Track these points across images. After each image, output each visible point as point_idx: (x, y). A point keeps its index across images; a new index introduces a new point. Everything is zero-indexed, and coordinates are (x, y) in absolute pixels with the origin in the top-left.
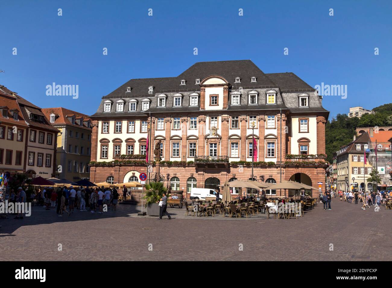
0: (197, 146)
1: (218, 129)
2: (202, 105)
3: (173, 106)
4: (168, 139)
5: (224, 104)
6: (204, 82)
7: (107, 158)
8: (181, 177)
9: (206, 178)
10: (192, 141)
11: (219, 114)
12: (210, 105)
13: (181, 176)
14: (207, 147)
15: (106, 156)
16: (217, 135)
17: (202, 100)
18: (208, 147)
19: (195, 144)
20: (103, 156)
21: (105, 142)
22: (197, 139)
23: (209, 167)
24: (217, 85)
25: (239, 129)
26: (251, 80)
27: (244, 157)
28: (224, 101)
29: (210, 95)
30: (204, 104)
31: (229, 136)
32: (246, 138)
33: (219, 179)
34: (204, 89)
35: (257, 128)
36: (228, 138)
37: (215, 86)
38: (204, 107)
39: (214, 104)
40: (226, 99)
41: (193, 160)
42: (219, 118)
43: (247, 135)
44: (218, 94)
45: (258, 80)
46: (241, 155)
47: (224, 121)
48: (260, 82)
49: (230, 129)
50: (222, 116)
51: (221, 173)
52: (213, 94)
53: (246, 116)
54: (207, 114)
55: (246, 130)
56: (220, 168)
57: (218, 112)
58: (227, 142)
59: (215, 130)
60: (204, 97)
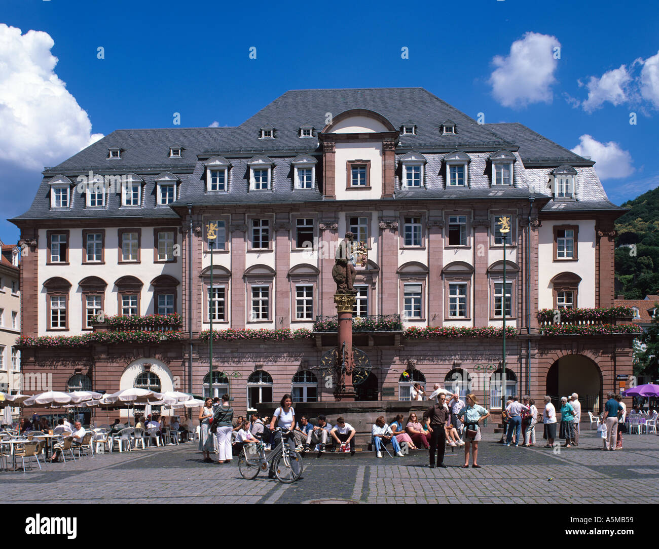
0: (316, 293)
1: (371, 249)
2: (328, 188)
3: (248, 190)
4: (238, 275)
5: (384, 186)
7: (68, 330)
8: (276, 372)
10: (303, 282)
11: (372, 210)
12: (348, 189)
13: (276, 368)
15: (63, 324)
16: (370, 262)
17: (327, 173)
19: (310, 287)
20: (55, 324)
21: (58, 287)
22: (316, 275)
24: (367, 137)
25: (424, 249)
26: (441, 129)
27: (437, 318)
28: (384, 177)
29: (348, 161)
30: (333, 185)
31: (399, 266)
32: (442, 271)
33: (376, 375)
34: (332, 147)
35: (468, 246)
36: (397, 273)
37: (360, 137)
38: (333, 191)
39: (359, 185)
40: (391, 173)
41: (310, 327)
42: (372, 222)
43: (445, 263)
44: (369, 161)
45: (458, 130)
46: (431, 314)
47: (385, 228)
48: (466, 134)
49: (400, 249)
50: (380, 215)
51: (379, 359)
52: (356, 160)
53: (440, 215)
54: (342, 210)
55: (442, 252)
56: (379, 346)
57: (371, 205)
58: (394, 281)
59: (363, 251)
60: (333, 167)
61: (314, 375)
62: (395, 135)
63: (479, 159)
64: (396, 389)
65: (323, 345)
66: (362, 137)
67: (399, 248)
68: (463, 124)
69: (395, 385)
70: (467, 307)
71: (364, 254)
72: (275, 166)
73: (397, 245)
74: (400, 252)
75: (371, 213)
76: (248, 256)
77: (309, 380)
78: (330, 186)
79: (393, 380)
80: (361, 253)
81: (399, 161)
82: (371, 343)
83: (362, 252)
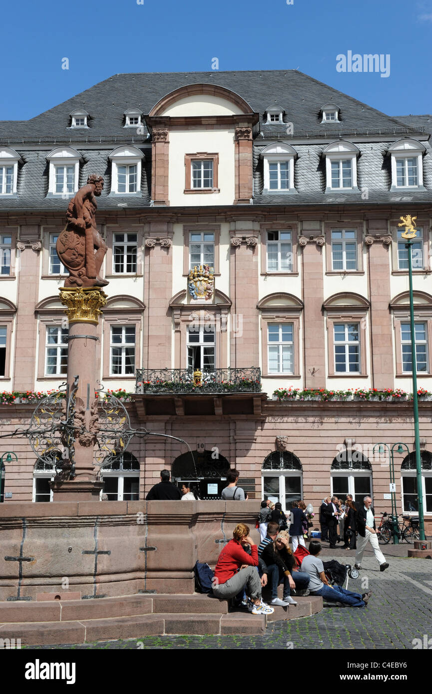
0: (140, 336)
1: (219, 275)
2: (157, 190)
3: (46, 192)
4: (27, 311)
5: (238, 187)
6: (163, 109)
9: (177, 454)
10: (121, 320)
11: (221, 221)
12: (187, 191)
14: (176, 340)
16: (218, 293)
17: (156, 171)
18: (180, 341)
19: (131, 330)
22: (140, 311)
23: (186, 414)
24: (214, 121)
25: (296, 274)
26: (320, 116)
27: (316, 374)
28: (238, 175)
29: (187, 155)
30: (165, 185)
31: (260, 298)
32: (323, 306)
33: (227, 459)
34: (165, 134)
35: (360, 270)
36: (258, 308)
37: (203, 122)
38: (166, 194)
39: (202, 187)
40: (248, 170)
41: (130, 387)
42: (221, 237)
43: (327, 294)
44: (217, 154)
45: (343, 117)
46: (308, 368)
47: (239, 246)
48: (353, 121)
49: (261, 275)
50: (233, 228)
51: (232, 435)
52: (198, 153)
53: (318, 228)
54: (178, 221)
55: (323, 279)
56: (230, 416)
57: (219, 214)
58: (253, 320)
59: (208, 277)
60: (165, 163)
61: (134, 458)
62: (254, 119)
63: (373, 152)
64: (257, 481)
65: (148, 413)
66: (207, 123)
67: (259, 273)
68: (350, 110)
69: (257, 474)
70: (361, 359)
71: (210, 281)
72: (86, 162)
73: (257, 270)
74: (261, 279)
75: (219, 226)
76: (43, 283)
77: (126, 466)
78: (161, 187)
79: (253, 467)
80: (205, 281)
81: (260, 155)
82: (219, 411)
83: (206, 279)
